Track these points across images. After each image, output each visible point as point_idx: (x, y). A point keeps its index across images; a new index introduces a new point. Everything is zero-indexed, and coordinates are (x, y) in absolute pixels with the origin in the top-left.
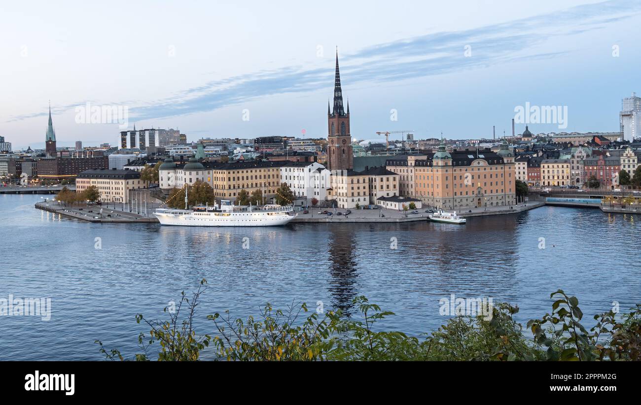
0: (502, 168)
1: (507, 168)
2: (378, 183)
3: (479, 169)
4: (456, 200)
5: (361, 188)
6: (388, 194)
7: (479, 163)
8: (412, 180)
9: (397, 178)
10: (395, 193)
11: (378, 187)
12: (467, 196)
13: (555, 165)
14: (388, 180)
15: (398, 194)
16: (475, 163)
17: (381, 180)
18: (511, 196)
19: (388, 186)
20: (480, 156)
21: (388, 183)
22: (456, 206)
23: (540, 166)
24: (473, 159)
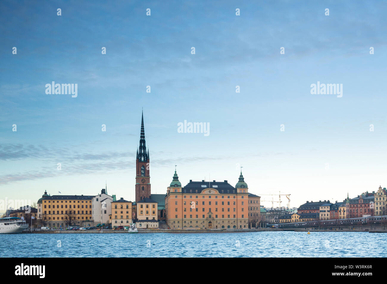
0: (234, 197)
3: (210, 197)
4: (185, 222)
5: (125, 212)
6: (147, 218)
7: (210, 192)
9: (156, 205)
10: (154, 218)
12: (197, 219)
14: (147, 207)
15: (156, 219)
16: (206, 192)
17: (142, 207)
18: (243, 221)
19: (147, 213)
20: (214, 186)
21: (147, 209)
22: (185, 226)
23: (338, 209)
24: (204, 188)
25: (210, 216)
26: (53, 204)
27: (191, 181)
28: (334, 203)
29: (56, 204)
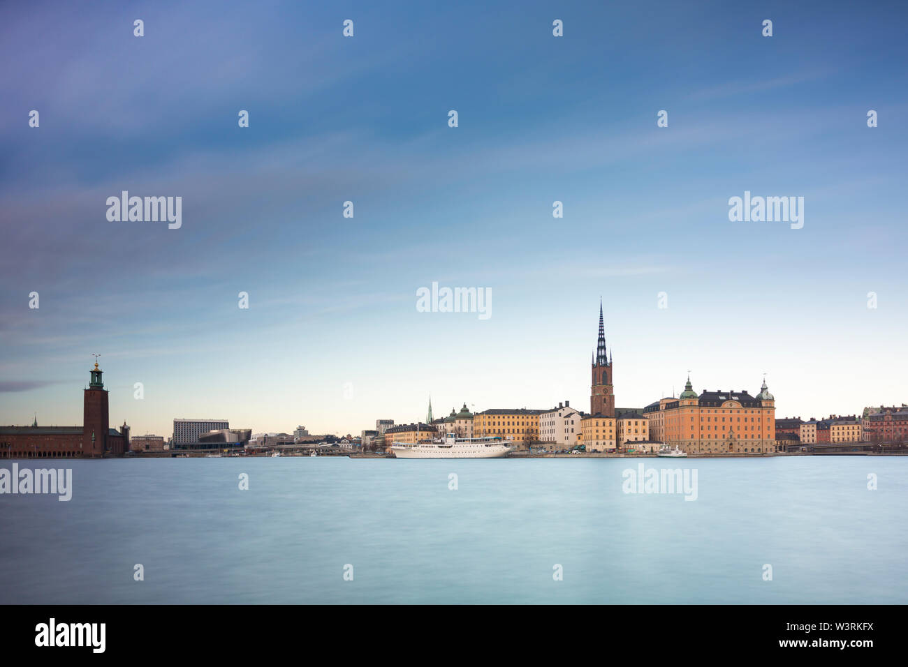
0: (759, 412)
1: (765, 412)
2: (625, 426)
3: (731, 412)
4: (702, 444)
5: (607, 431)
6: (636, 438)
7: (731, 405)
8: (663, 425)
9: (647, 421)
10: (644, 439)
11: (626, 431)
12: (716, 440)
13: (846, 427)
14: (636, 424)
15: (647, 439)
16: (726, 405)
17: (630, 424)
18: (769, 443)
19: (637, 431)
20: (733, 398)
21: (636, 427)
22: (702, 449)
23: (829, 428)
24: (724, 401)
25: (731, 436)
26: (494, 420)
27: (705, 391)
28: (820, 420)
29: (496, 420)
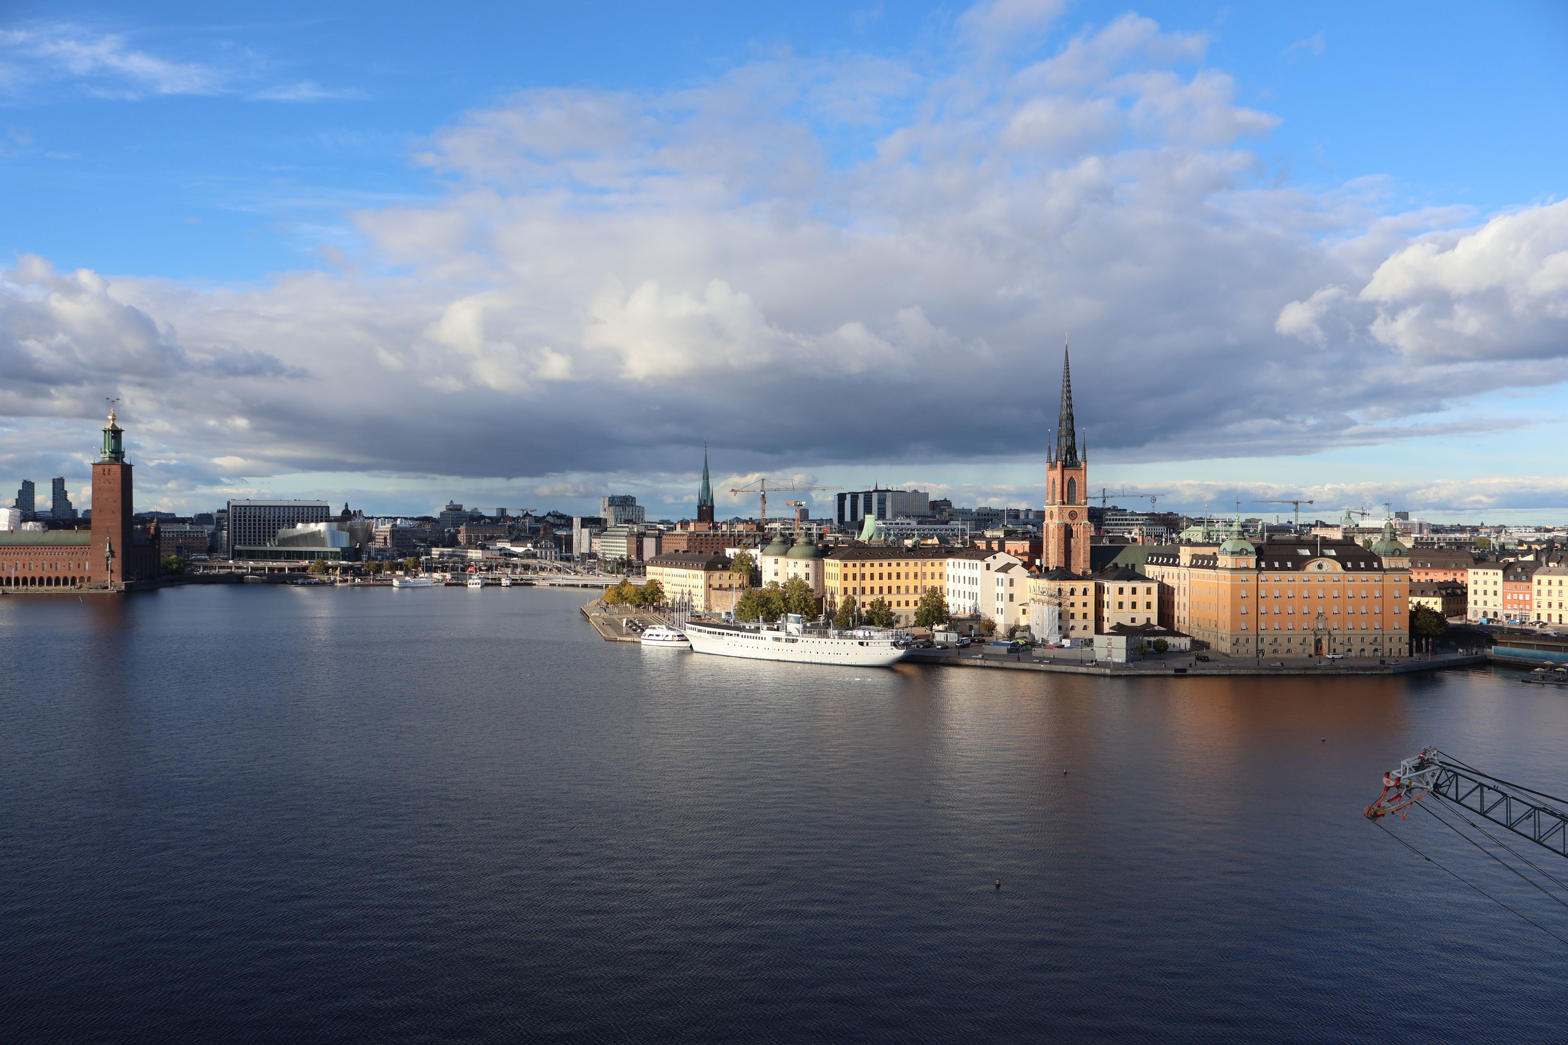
0: (1377, 581)
1: (1387, 579)
2: (1113, 597)
3: (1320, 579)
4: (1264, 640)
5: (1079, 605)
6: (1133, 620)
7: (1320, 566)
8: (1184, 595)
9: (1155, 587)
10: (1148, 620)
11: (1113, 606)
12: (1290, 632)
16: (1312, 567)
17: (1121, 591)
18: (1395, 637)
19: (1134, 605)
20: (1328, 551)
21: (1133, 598)
22: (1262, 651)
24: (1307, 558)
25: (1321, 625)
